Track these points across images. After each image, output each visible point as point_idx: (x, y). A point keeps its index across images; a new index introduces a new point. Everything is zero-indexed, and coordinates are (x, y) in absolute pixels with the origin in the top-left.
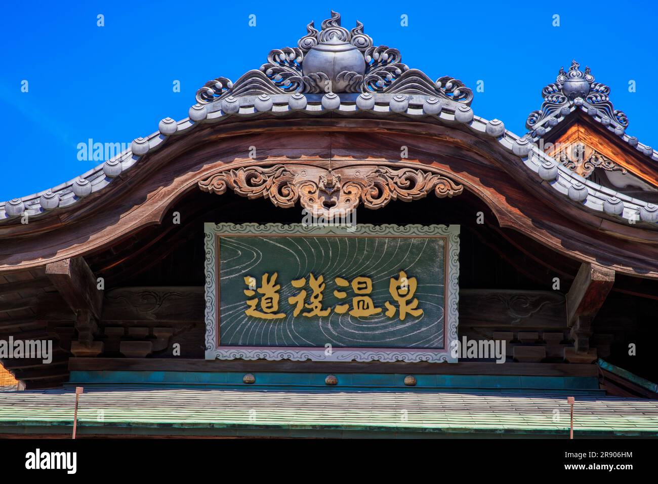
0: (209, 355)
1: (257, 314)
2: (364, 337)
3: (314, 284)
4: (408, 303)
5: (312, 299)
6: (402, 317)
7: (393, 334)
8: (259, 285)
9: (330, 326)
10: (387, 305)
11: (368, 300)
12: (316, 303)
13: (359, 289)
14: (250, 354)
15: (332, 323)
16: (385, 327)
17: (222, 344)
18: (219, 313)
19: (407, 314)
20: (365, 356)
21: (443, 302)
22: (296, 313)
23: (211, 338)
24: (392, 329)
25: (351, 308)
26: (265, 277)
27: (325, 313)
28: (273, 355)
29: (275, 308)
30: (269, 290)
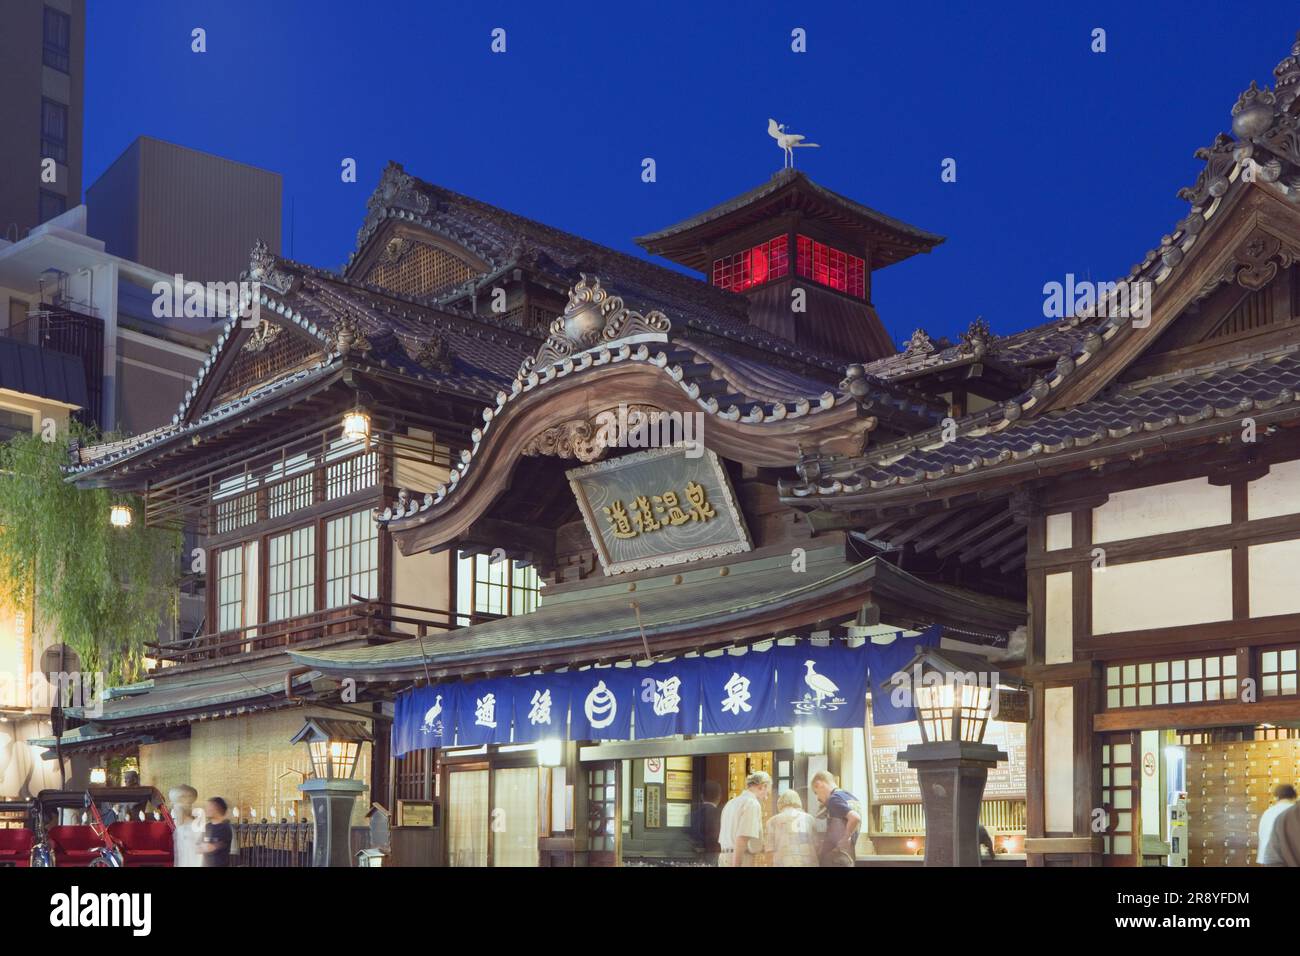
0: (607, 572)
1: (620, 535)
2: (690, 540)
3: (642, 503)
4: (703, 506)
5: (646, 517)
6: (703, 519)
7: (706, 534)
8: (612, 513)
9: (666, 536)
10: (690, 511)
11: (677, 509)
12: (649, 519)
13: (670, 502)
14: (628, 567)
15: (667, 534)
16: (699, 529)
17: (610, 561)
18: (601, 539)
19: (706, 516)
20: (693, 556)
21: (723, 501)
22: (641, 530)
23: (602, 559)
24: (703, 530)
25: (670, 519)
26: (613, 505)
27: (657, 526)
28: (641, 565)
29: (628, 529)
30: (619, 514)
